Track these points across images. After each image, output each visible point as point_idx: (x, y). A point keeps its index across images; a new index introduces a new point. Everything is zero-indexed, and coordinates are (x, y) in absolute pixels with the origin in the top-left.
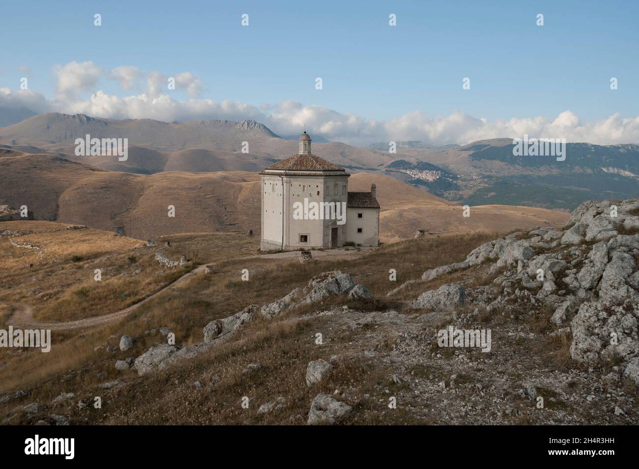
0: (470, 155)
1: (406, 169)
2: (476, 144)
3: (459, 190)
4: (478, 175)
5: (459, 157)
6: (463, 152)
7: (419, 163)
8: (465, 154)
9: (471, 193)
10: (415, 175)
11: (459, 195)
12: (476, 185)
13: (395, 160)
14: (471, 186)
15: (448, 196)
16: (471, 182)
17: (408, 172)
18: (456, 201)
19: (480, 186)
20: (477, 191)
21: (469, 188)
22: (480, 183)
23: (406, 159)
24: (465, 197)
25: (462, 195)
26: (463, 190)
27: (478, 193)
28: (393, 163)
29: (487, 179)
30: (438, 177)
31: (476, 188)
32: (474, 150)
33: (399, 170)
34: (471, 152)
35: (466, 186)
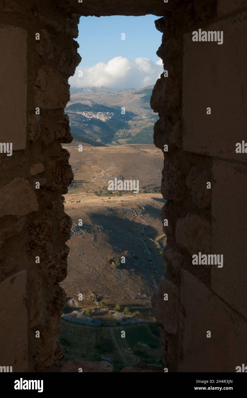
0: (142, 98)
1: (82, 111)
2: (148, 88)
3: (129, 129)
4: (147, 116)
5: (132, 100)
6: (136, 95)
7: (94, 106)
8: (137, 97)
9: (138, 131)
10: (90, 116)
11: (128, 133)
12: (144, 124)
13: (73, 103)
14: (139, 125)
15: (118, 134)
16: (140, 122)
17: (84, 114)
18: (125, 138)
19: (147, 125)
20: (144, 129)
21: (138, 127)
22: (147, 123)
23: (83, 102)
24: (133, 135)
25: (130, 134)
26: (133, 129)
27: (145, 131)
28: (70, 105)
29: (154, 119)
30: (110, 118)
31: (144, 127)
32: (146, 93)
33: (75, 112)
34: (143, 95)
35: (135, 125)
